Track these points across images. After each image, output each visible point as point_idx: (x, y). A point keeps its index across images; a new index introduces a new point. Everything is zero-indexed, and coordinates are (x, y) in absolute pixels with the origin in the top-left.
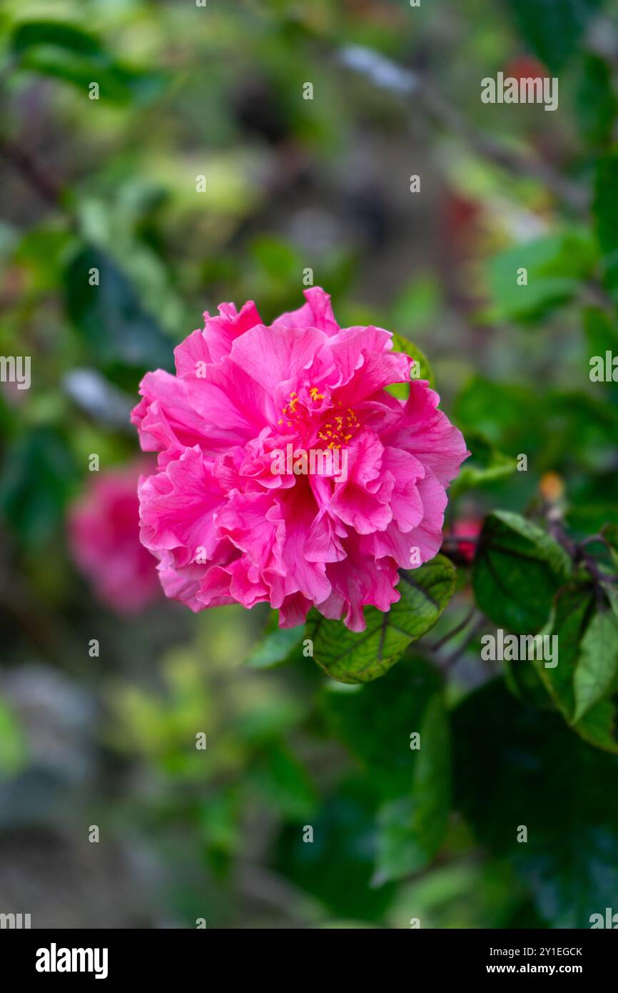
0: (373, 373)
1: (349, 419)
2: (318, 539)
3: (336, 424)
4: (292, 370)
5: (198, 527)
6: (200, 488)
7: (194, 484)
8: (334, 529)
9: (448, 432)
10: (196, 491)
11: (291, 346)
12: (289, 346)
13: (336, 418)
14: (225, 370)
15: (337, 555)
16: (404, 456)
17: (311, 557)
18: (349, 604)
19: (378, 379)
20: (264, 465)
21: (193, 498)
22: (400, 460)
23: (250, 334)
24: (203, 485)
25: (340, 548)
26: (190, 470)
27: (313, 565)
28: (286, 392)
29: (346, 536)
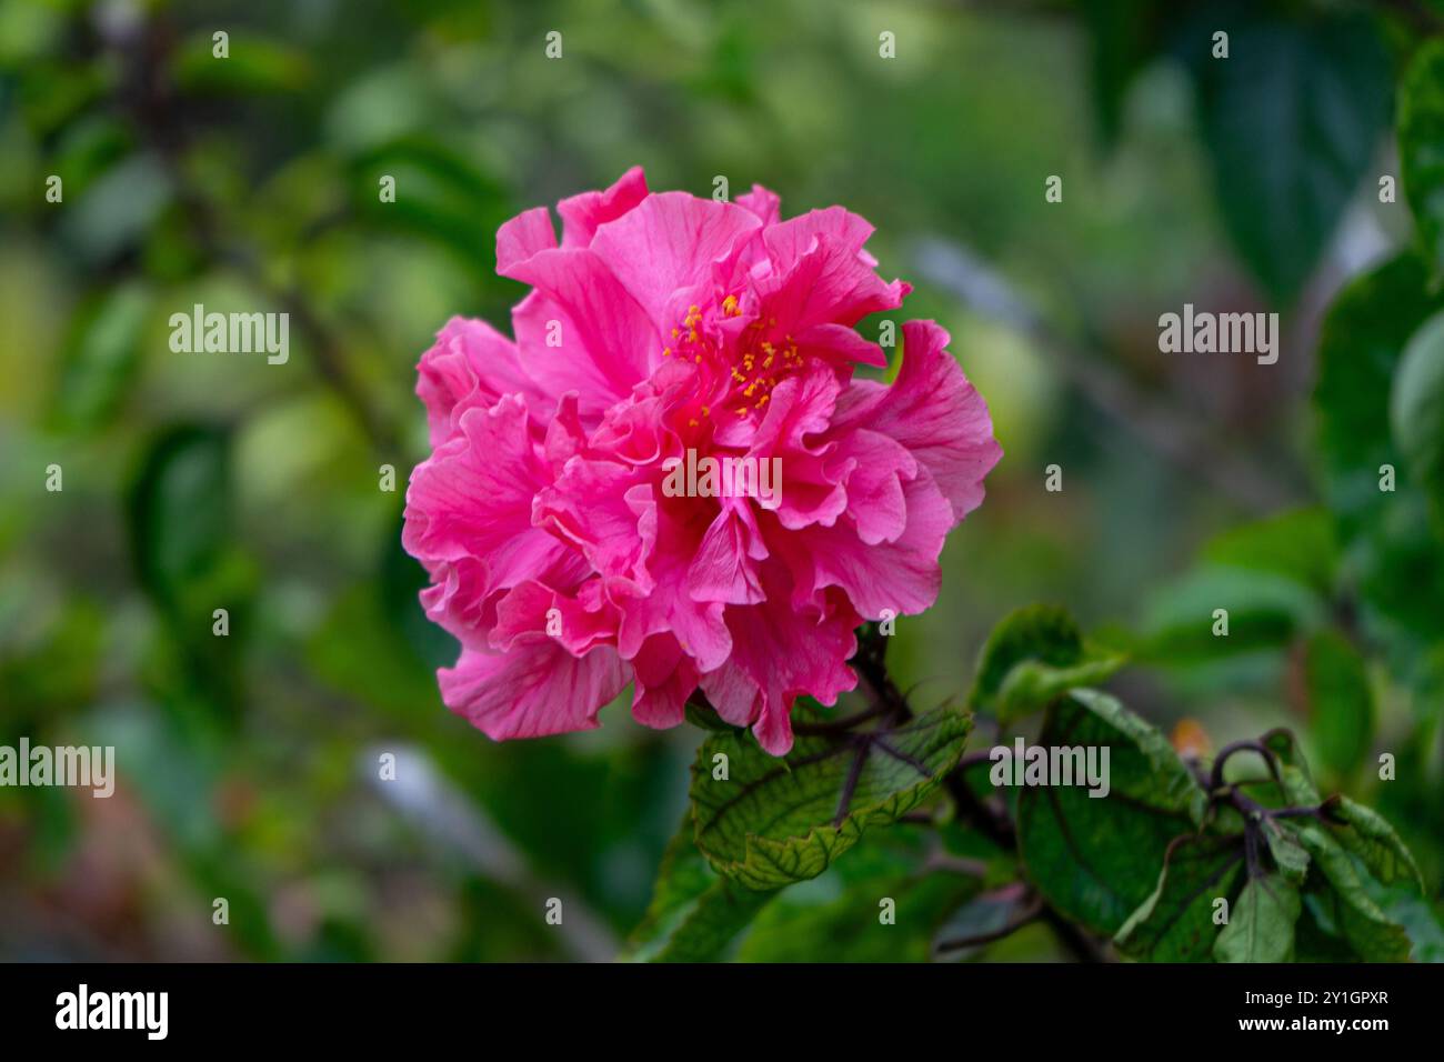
0: (834, 278)
1: (787, 354)
2: (717, 562)
3: (761, 355)
4: (698, 279)
5: (510, 552)
6: (518, 474)
7: (510, 465)
8: (746, 547)
9: (960, 396)
10: (512, 480)
11: (699, 234)
12: (693, 233)
13: (764, 345)
14: (581, 271)
15: (748, 594)
16: (884, 444)
17: (700, 595)
18: (765, 697)
19: (842, 288)
20: (631, 425)
21: (503, 488)
22: (876, 451)
23: (630, 219)
24: (524, 468)
25: (754, 582)
26: (503, 439)
27: (702, 609)
28: (681, 309)
29: (766, 555)
